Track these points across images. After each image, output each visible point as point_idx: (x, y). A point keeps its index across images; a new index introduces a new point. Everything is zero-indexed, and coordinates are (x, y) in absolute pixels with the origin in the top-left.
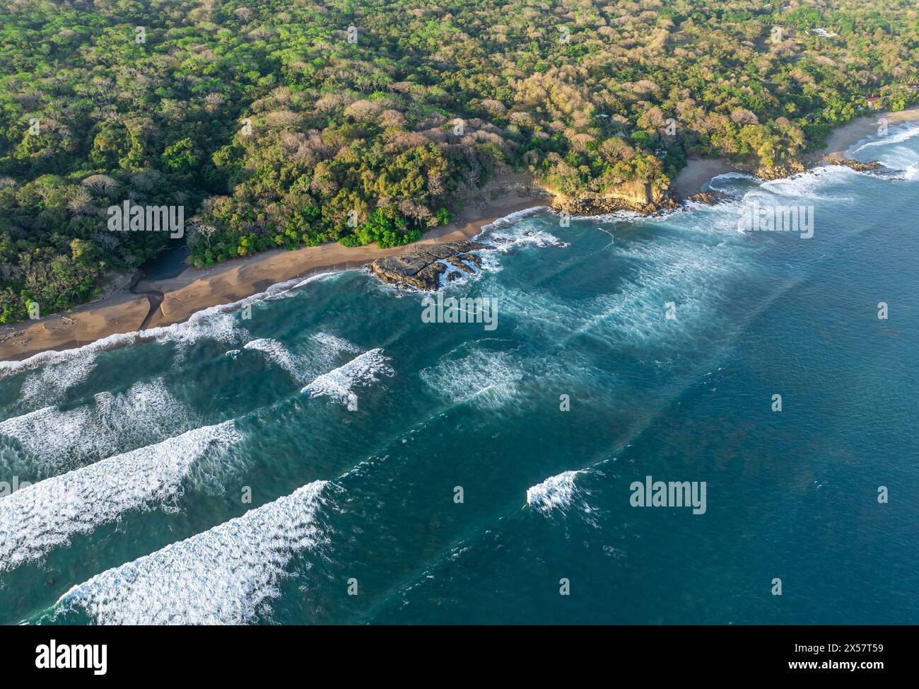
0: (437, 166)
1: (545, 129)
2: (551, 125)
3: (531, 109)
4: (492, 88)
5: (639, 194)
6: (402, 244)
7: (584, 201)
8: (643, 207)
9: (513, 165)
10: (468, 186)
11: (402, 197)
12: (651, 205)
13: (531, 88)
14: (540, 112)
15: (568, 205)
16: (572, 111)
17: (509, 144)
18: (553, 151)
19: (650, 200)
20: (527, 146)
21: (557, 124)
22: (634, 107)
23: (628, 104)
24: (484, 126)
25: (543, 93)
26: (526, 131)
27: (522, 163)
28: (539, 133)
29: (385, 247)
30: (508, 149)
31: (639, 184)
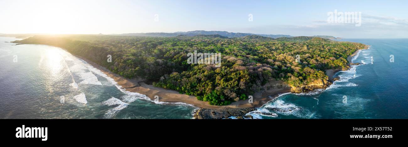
0: (245, 78)
1: (285, 66)
2: (287, 65)
3: (281, 61)
4: (271, 57)
5: (320, 83)
6: (219, 105)
7: (303, 88)
8: (323, 87)
9: (275, 78)
10: (257, 85)
11: (228, 88)
12: (325, 85)
13: (281, 57)
14: (284, 62)
15: (297, 90)
16: (292, 62)
17: (274, 71)
18: (289, 73)
19: (324, 84)
20: (280, 71)
21: (288, 65)
22: (307, 60)
23: (306, 59)
24: (267, 66)
25: (284, 58)
26: (280, 67)
27: (279, 77)
28: (283, 68)
29: (211, 104)
30: (274, 72)
31: (320, 80)
